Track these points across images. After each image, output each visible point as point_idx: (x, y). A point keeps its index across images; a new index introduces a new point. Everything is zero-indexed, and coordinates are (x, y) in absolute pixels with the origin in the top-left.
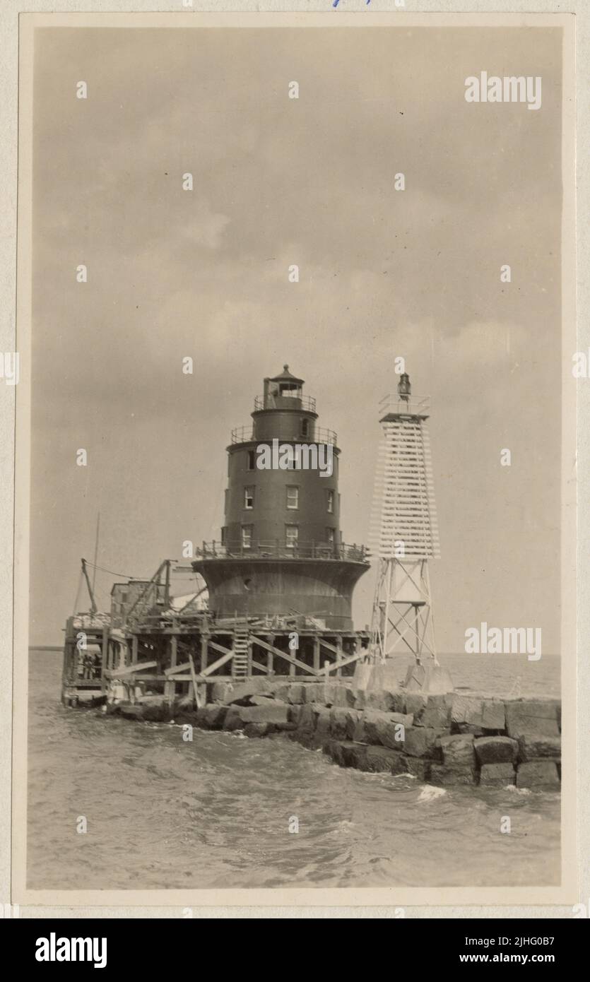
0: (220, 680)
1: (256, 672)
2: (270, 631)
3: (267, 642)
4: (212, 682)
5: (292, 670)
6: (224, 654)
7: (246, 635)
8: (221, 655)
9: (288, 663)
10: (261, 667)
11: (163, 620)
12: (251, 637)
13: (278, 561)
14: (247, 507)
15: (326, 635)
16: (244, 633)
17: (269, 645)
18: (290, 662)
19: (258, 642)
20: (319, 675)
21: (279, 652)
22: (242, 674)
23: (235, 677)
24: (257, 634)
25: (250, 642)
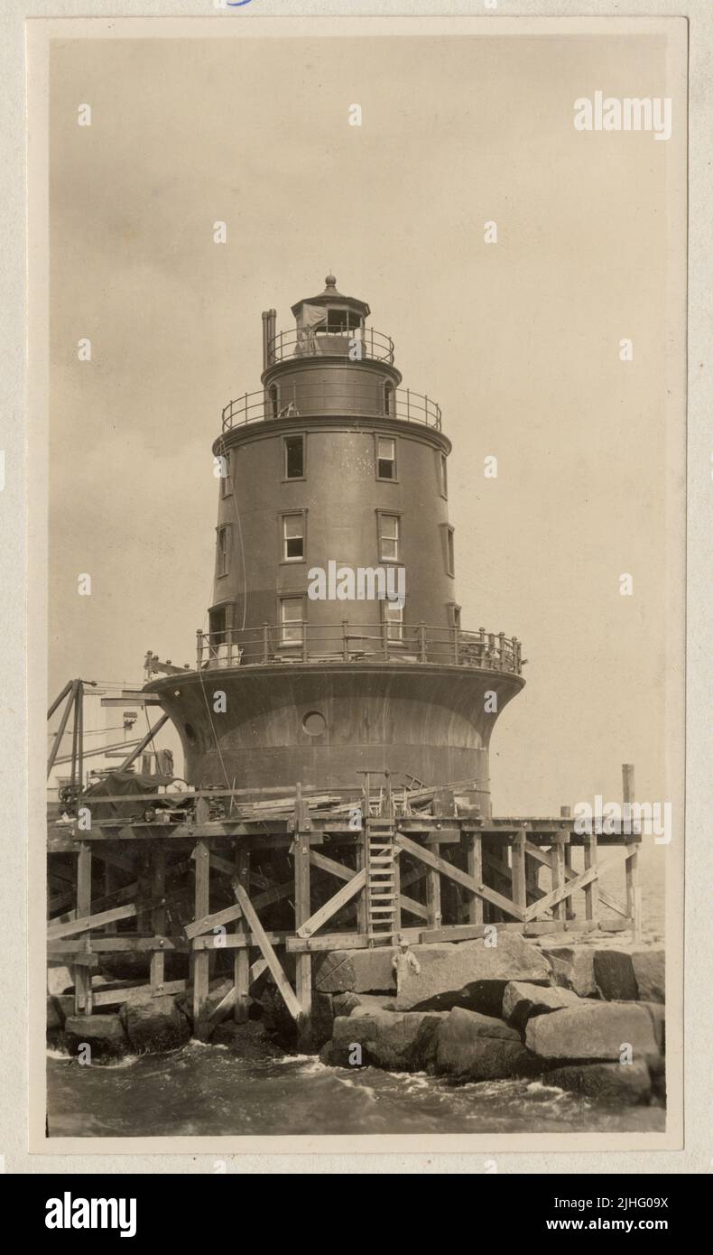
0: (340, 943)
1: (408, 920)
2: (434, 822)
3: (428, 846)
4: (324, 947)
5: (478, 909)
6: (343, 883)
7: (390, 833)
8: (338, 884)
9: (468, 895)
10: (416, 908)
11: (159, 804)
12: (399, 837)
13: (387, 668)
14: (287, 559)
15: (539, 830)
16: (386, 828)
17: (432, 855)
18: (473, 894)
19: (411, 847)
20: (528, 919)
21: (452, 871)
22: (386, 927)
23: (372, 935)
24: (408, 830)
25: (397, 849)
